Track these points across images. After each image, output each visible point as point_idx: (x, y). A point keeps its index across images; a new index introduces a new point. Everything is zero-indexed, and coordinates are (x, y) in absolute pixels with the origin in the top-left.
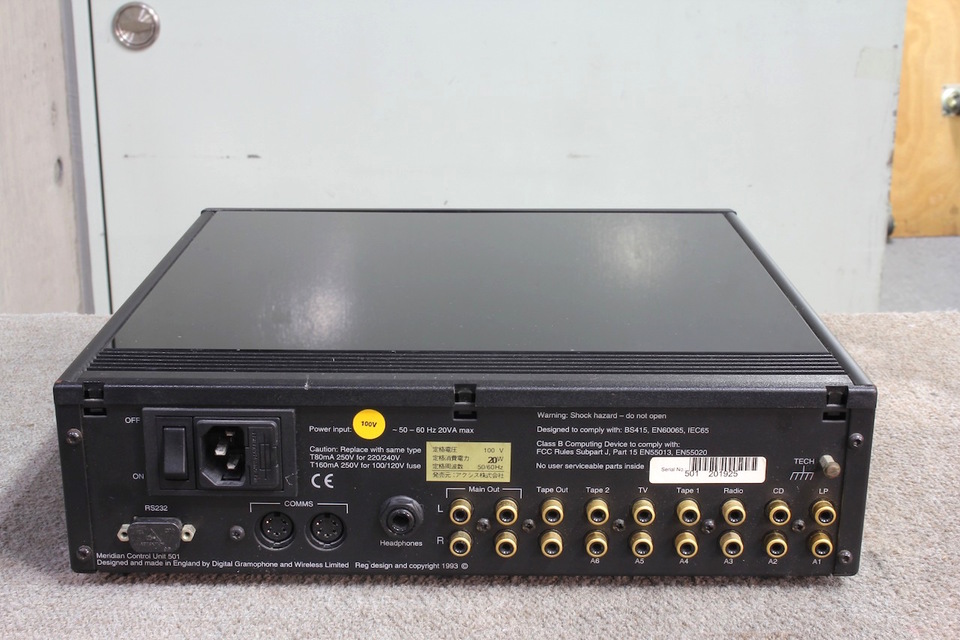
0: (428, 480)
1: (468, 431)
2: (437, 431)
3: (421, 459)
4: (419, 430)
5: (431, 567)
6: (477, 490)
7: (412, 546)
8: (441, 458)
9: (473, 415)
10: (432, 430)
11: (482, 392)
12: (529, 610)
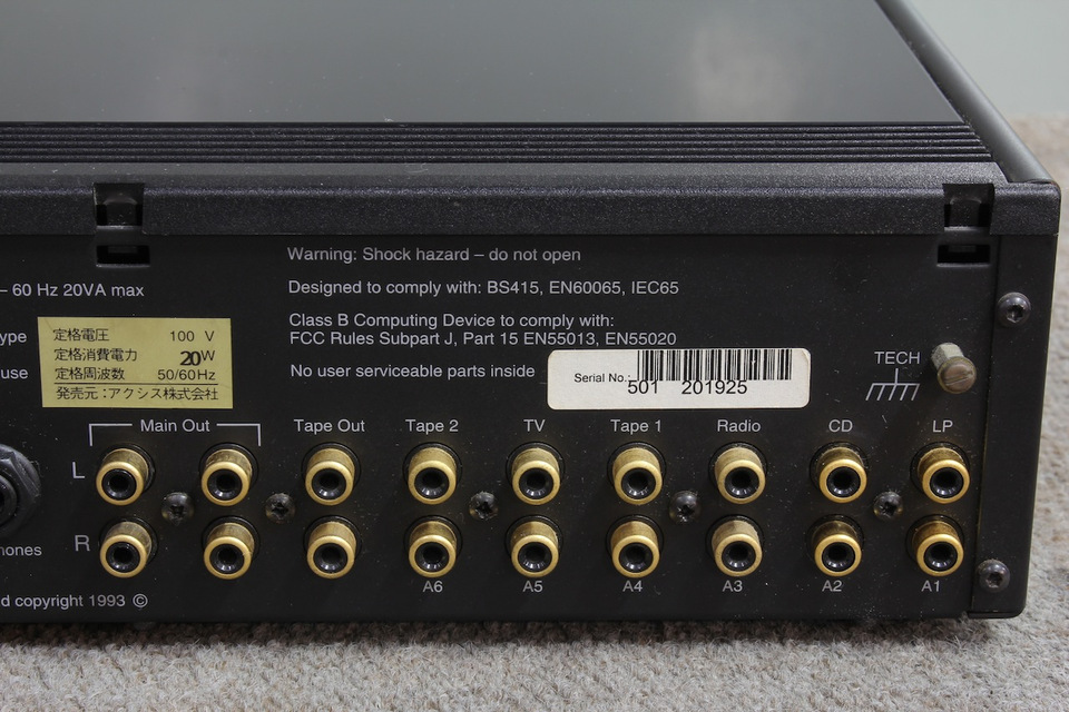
0: (46, 404)
1: (131, 292)
2: (60, 291)
3: (28, 356)
4: (20, 290)
5: (66, 603)
6: (160, 427)
7: (20, 558)
8: (75, 354)
9: (141, 255)
10: (51, 291)
11: (158, 200)
12: (276, 695)
